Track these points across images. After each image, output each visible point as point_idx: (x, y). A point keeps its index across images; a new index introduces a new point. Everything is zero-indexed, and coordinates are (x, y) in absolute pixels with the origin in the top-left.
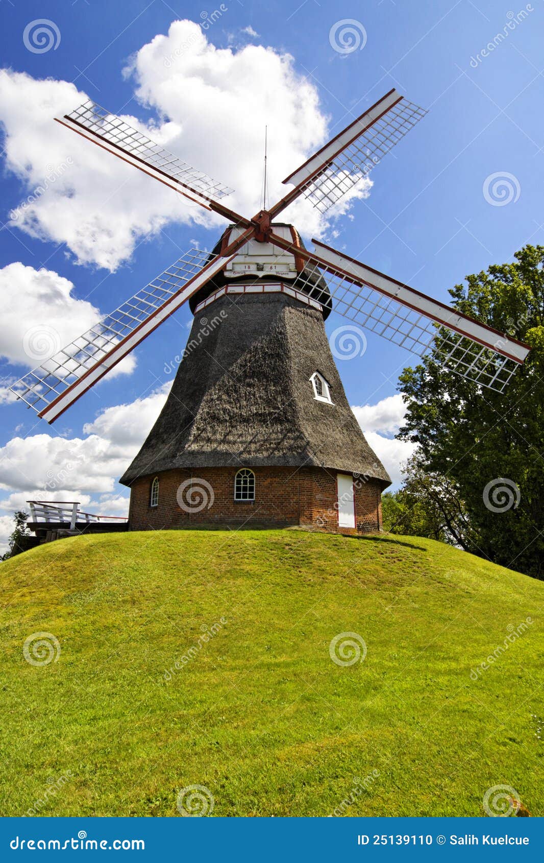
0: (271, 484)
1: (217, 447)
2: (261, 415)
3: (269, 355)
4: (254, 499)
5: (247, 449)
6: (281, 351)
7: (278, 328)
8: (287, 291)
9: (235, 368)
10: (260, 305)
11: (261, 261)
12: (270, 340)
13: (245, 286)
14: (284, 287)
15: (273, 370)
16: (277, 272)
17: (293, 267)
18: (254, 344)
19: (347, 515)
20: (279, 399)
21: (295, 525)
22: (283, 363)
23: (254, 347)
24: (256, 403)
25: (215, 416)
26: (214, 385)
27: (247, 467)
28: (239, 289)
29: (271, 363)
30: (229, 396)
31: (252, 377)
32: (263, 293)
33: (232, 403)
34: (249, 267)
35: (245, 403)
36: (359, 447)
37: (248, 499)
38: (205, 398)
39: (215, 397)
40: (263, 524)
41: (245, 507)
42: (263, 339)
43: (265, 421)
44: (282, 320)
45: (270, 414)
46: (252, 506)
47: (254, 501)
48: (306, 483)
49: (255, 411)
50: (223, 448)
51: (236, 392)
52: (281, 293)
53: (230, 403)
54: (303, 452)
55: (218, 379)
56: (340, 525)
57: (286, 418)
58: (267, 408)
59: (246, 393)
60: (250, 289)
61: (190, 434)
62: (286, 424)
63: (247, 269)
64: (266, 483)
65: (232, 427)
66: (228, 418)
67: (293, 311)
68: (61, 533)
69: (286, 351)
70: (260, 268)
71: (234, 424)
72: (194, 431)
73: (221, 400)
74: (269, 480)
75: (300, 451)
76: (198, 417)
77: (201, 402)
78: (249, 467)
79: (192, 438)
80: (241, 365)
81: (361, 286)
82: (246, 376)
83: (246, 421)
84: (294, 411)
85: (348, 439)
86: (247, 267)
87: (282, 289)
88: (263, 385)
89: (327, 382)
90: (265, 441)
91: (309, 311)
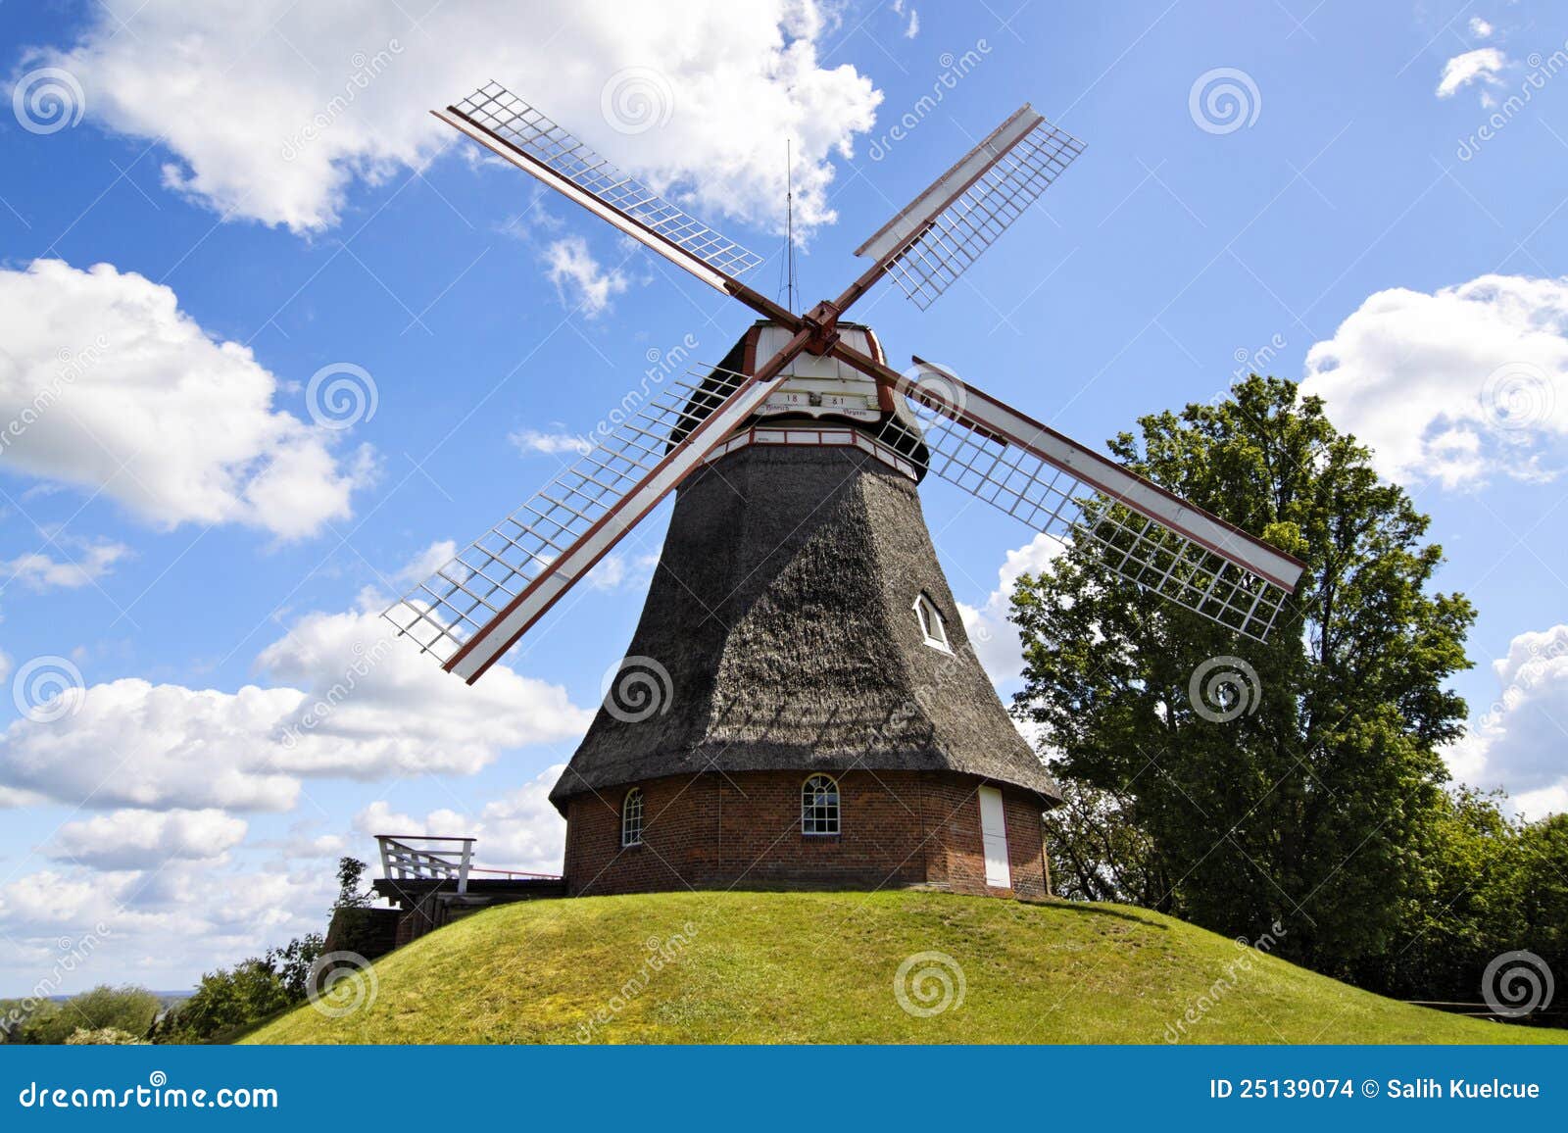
0: (870, 803)
1: (766, 734)
2: (838, 673)
3: (841, 562)
4: (838, 832)
5: (824, 738)
6: (862, 554)
7: (853, 510)
8: (863, 443)
9: (780, 584)
10: (818, 467)
11: (817, 388)
12: (841, 533)
13: (786, 432)
14: (858, 438)
15: (852, 589)
16: (846, 410)
17: (874, 402)
18: (811, 539)
19: (997, 863)
20: (869, 644)
21: (918, 881)
22: (867, 575)
23: (812, 545)
24: (828, 651)
25: (754, 672)
26: (745, 614)
27: (823, 771)
28: (775, 437)
29: (846, 576)
30: (776, 636)
31: (813, 600)
32: (820, 446)
33: (783, 649)
34: (795, 398)
35: (806, 649)
36: (1004, 736)
37: (827, 833)
38: (730, 638)
39: (749, 636)
40: (858, 879)
41: (825, 848)
42: (826, 531)
43: (847, 685)
44: (858, 496)
45: (856, 671)
46: (837, 845)
47: (840, 836)
48: (933, 801)
49: (827, 666)
50: (776, 735)
51: (787, 628)
52: (853, 447)
53: (779, 648)
54: (928, 743)
55: (751, 604)
56: (989, 883)
57: (885, 679)
58: (848, 661)
59: (805, 631)
60: (797, 437)
61: (711, 707)
62: (888, 690)
63: (791, 402)
64: (860, 802)
65: (790, 694)
66: (778, 678)
67: (874, 480)
68: (447, 900)
69: (872, 554)
70: (815, 401)
71: (792, 688)
72: (718, 699)
73: (761, 643)
74: (866, 796)
75: (922, 742)
76: (722, 674)
77: (724, 646)
78: (828, 772)
79: (716, 715)
80: (792, 579)
81: (1004, 443)
82: (803, 600)
83: (811, 683)
84: (899, 667)
85: (985, 719)
86: (791, 398)
87: (854, 440)
88: (836, 616)
89: (940, 612)
90: (854, 723)
91: (898, 480)
